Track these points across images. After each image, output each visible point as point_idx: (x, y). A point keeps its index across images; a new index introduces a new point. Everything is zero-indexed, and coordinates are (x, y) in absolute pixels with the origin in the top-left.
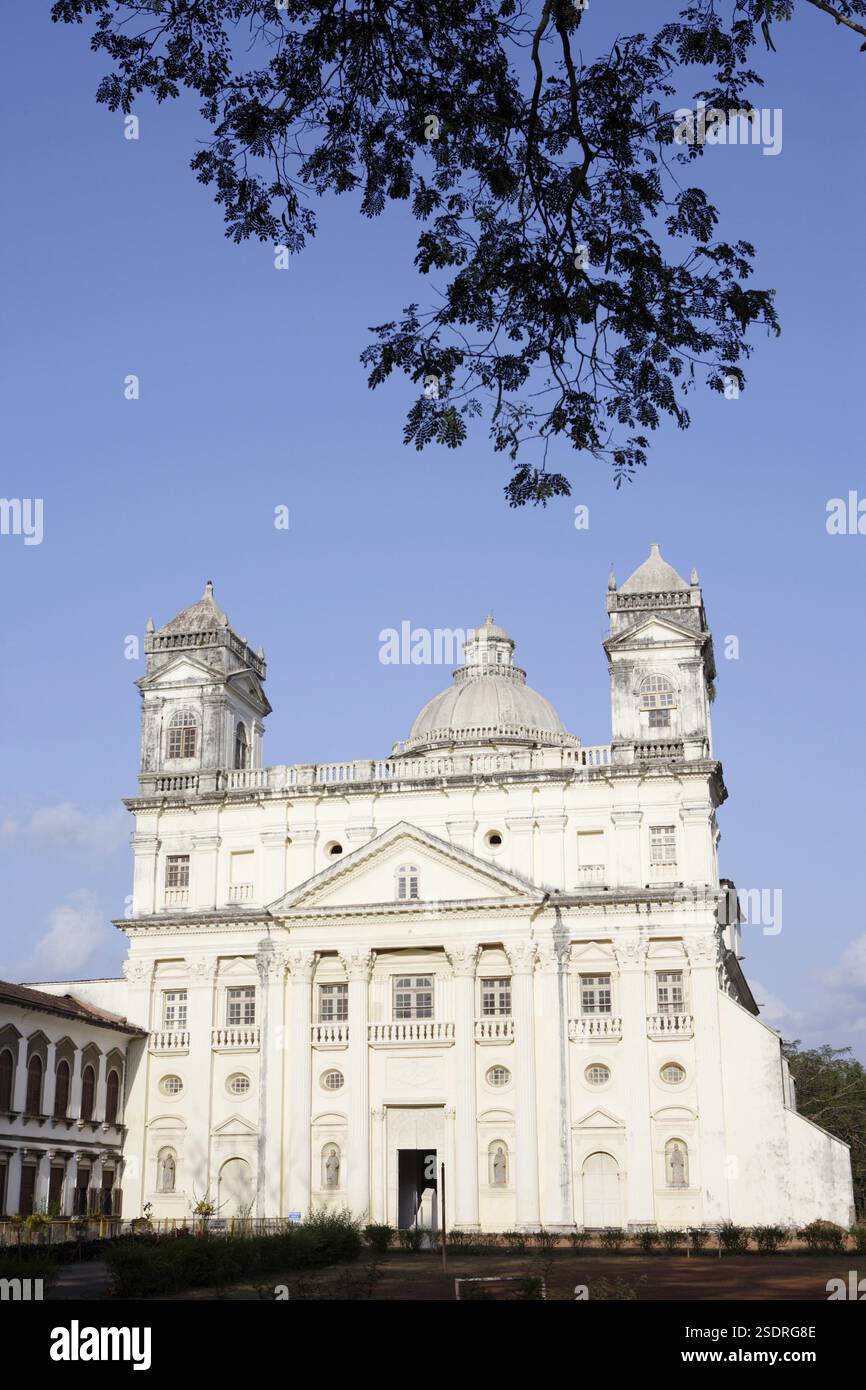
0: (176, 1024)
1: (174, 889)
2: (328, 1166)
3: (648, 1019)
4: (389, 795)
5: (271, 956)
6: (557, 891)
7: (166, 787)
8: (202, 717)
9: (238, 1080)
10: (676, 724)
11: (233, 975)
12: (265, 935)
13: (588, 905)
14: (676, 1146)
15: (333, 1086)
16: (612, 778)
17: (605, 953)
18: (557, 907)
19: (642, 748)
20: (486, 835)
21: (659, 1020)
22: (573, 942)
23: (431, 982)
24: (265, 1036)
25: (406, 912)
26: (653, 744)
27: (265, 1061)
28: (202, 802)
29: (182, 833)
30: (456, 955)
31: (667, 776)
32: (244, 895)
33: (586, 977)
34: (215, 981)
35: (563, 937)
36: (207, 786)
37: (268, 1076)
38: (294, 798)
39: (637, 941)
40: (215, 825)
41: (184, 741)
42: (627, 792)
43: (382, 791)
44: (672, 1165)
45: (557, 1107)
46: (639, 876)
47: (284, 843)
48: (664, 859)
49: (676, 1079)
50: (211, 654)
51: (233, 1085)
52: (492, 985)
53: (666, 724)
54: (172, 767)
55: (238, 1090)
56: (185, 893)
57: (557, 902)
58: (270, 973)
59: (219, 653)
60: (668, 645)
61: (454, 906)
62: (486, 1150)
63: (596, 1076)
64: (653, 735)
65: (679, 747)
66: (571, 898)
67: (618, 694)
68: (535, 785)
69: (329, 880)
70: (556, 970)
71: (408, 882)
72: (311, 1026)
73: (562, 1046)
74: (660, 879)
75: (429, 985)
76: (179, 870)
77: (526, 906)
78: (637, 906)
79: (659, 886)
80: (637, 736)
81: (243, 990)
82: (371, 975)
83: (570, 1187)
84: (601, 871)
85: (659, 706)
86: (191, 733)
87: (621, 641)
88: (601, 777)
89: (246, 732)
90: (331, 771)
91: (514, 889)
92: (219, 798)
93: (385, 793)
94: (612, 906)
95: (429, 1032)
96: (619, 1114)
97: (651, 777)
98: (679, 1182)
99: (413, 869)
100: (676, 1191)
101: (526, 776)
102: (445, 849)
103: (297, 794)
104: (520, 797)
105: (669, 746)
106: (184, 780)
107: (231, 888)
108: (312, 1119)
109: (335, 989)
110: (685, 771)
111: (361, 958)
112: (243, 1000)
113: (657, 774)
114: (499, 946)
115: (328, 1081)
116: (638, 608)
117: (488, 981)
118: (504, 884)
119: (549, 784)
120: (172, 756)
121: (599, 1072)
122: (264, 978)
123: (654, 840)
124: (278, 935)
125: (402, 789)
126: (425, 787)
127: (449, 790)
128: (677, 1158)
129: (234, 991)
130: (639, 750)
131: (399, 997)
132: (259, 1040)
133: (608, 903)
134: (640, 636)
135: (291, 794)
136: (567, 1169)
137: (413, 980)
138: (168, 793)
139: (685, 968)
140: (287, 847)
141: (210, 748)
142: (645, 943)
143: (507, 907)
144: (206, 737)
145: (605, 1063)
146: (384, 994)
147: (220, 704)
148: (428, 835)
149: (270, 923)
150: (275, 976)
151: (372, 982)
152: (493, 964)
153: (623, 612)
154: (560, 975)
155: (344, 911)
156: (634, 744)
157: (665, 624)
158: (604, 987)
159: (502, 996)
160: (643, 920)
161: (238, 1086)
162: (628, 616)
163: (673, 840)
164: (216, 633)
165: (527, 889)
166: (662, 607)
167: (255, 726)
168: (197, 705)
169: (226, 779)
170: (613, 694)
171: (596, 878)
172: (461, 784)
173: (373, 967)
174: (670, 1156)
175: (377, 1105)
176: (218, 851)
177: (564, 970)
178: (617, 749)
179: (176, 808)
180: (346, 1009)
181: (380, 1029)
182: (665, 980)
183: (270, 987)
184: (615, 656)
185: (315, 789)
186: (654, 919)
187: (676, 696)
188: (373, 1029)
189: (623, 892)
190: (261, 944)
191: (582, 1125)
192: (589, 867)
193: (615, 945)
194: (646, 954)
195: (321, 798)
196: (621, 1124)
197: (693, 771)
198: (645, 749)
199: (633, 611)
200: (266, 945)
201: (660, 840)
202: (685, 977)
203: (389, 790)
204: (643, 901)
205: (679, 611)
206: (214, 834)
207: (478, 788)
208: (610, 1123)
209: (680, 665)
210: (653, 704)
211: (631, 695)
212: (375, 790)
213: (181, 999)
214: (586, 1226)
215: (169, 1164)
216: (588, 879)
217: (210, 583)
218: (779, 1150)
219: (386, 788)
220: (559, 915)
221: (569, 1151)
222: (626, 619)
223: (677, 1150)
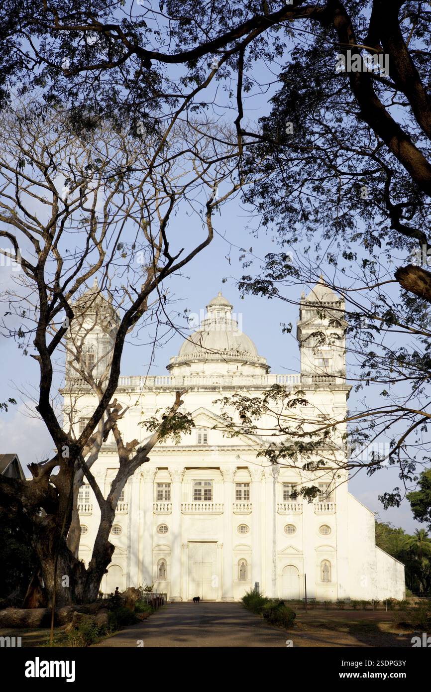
0: (84, 500)
2: (160, 569)
3: (315, 505)
4: (192, 393)
7: (80, 383)
8: (98, 349)
10: (332, 366)
11: (114, 477)
14: (325, 563)
15: (162, 532)
17: (295, 473)
19: (316, 377)
20: (239, 415)
21: (320, 505)
22: (281, 467)
23: (212, 484)
24: (131, 506)
25: (202, 450)
26: (321, 375)
27: (130, 518)
29: (87, 406)
30: (225, 471)
31: (327, 391)
33: (286, 484)
34: (105, 480)
35: (276, 465)
37: (132, 526)
41: (88, 361)
43: (190, 391)
44: (324, 572)
45: (271, 544)
47: (140, 414)
49: (326, 533)
52: (240, 486)
53: (327, 366)
55: (115, 533)
61: (226, 448)
62: (236, 563)
64: (321, 370)
65: (333, 377)
67: (304, 350)
68: (264, 392)
70: (273, 480)
71: (203, 436)
72: (153, 503)
73: (275, 516)
75: (210, 485)
76: (85, 425)
80: (313, 371)
82: (183, 479)
83: (277, 581)
85: (324, 357)
86: (92, 357)
87: (307, 325)
88: (296, 390)
90: (163, 379)
91: (254, 441)
95: (211, 508)
96: (300, 548)
97: (320, 391)
98: (326, 579)
99: (205, 430)
100: (325, 583)
101: (261, 388)
103: (147, 391)
105: (328, 377)
108: (153, 547)
109: (164, 486)
110: (336, 389)
111: (179, 472)
113: (322, 390)
114: (246, 468)
115: (160, 530)
116: (316, 308)
117: (239, 484)
121: (290, 529)
126: (210, 390)
127: (222, 392)
128: (326, 569)
130: (314, 378)
131: (196, 490)
132: (127, 509)
134: (316, 323)
135: (144, 390)
136: (275, 573)
137: (203, 482)
138: (81, 387)
140: (141, 416)
141: (102, 365)
143: (251, 450)
145: (293, 524)
146: (188, 489)
147: (106, 342)
150: (135, 479)
151: (183, 483)
152: (243, 476)
153: (308, 310)
154: (274, 483)
155: (172, 449)
156: (312, 375)
158: (294, 489)
159: (245, 491)
160: (314, 458)
161: (115, 531)
165: (261, 442)
168: (95, 343)
173: (184, 476)
174: (322, 568)
175: (185, 541)
177: (276, 480)
178: (303, 376)
179: (85, 394)
180: (169, 495)
181: (187, 505)
182: (323, 487)
183: (133, 484)
184: (304, 332)
185: (156, 388)
186: (319, 458)
187: (332, 353)
188: (184, 505)
191: (283, 553)
193: (300, 470)
194: (315, 474)
195: (159, 393)
196: (301, 553)
197: (340, 389)
199: (313, 310)
202: (332, 485)
203: (194, 391)
205: (335, 312)
208: (296, 552)
210: (321, 356)
211: (311, 351)
213: (86, 488)
218: (373, 566)
219: (192, 390)
221: (276, 565)
222: (309, 314)
223: (325, 565)
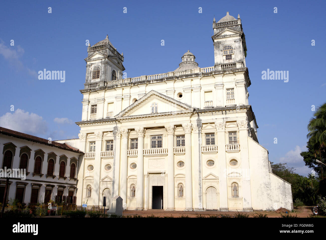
0: (93, 151)
1: (93, 114)
2: (132, 191)
3: (226, 146)
4: (150, 84)
5: (117, 131)
6: (198, 109)
7: (91, 86)
8: (101, 67)
9: (108, 166)
10: (234, 58)
11: (107, 137)
12: (115, 125)
13: (207, 112)
14: (235, 185)
15: (134, 168)
16: (214, 75)
17: (213, 127)
18: (198, 113)
19: (224, 66)
20: (178, 94)
21: (229, 146)
22: (203, 124)
23: (162, 137)
24: (115, 153)
25: (153, 116)
26: (227, 64)
27: (115, 161)
28: (100, 89)
29: (95, 99)
30: (168, 128)
31: (231, 73)
32: (111, 115)
33: (207, 134)
34: (102, 139)
35: (200, 122)
36: (102, 85)
37: (115, 165)
38: (124, 87)
39: (222, 123)
40: (104, 96)
41: (96, 74)
42: (219, 79)
43: (148, 83)
44: (234, 190)
45: (198, 173)
46: (224, 103)
47: (121, 99)
48: (231, 98)
49: (235, 164)
50: (104, 51)
51: (107, 168)
52: (179, 138)
53: (231, 59)
54: (93, 81)
55: (108, 169)
56: (96, 115)
57: (198, 112)
58: (116, 136)
59: (106, 50)
60: (231, 36)
61: (167, 114)
62: (177, 186)
63: (210, 164)
64: (227, 62)
65: (235, 65)
66: (202, 110)
67: (216, 51)
68: (192, 78)
69: (132, 108)
70: (198, 132)
71: (154, 108)
72: (128, 150)
73: (200, 155)
74: (230, 104)
75: (161, 138)
76: (95, 109)
77: (189, 113)
78: (222, 112)
79: (229, 106)
80: (222, 62)
81: (110, 141)
82: (145, 136)
83: (202, 197)
84: (212, 102)
85: (228, 54)
86: (99, 72)
87: (217, 36)
88: (211, 75)
89: (116, 73)
90: (135, 79)
91: (185, 108)
92: (105, 88)
93: (149, 84)
94: (214, 112)
95: (160, 152)
96: (217, 175)
97: (226, 74)
98: (236, 196)
99: (156, 104)
100: (235, 198)
101: (189, 76)
102: (164, 97)
103: (125, 85)
104: (187, 82)
105: (232, 65)
106: (96, 84)
107: (107, 113)
108: (128, 177)
109: (135, 140)
110: (237, 71)
111: (141, 130)
112: (110, 144)
113: (228, 73)
114: (181, 126)
115: (133, 166)
116: (222, 26)
117: (178, 136)
118: (182, 107)
119: (196, 78)
120: (93, 78)
121: (211, 163)
122: (115, 137)
123: (228, 93)
124: (119, 125)
125: (154, 82)
126: (160, 81)
127: (167, 82)
128: (235, 188)
129: (108, 141)
130: (223, 66)
131: (153, 142)
132: (113, 154)
133: (213, 111)
134: (223, 34)
135: (123, 86)
136: (201, 191)
137: (157, 137)
138: (91, 88)
139: (237, 130)
140: (122, 101)
141: (103, 75)
142: (225, 123)
143: (183, 114)
144: (102, 73)
145: (213, 160)
146: (148, 141)
147: (106, 63)
148: (160, 94)
149: (116, 122)
150: (118, 137)
151: (145, 138)
152: (179, 131)
153: (217, 28)
154: (199, 133)
155: (136, 117)
156: (221, 64)
157: (230, 30)
158: (213, 137)
159: (182, 140)
160: (224, 116)
161: (108, 168)
162: (219, 29)
163: (233, 93)
164: (106, 45)
165: (189, 108)
166: (229, 25)
167: (119, 72)
168: (100, 64)
169: (107, 84)
170: (215, 52)
171: (210, 105)
172: (170, 79)
173: (145, 133)
174: (233, 188)
175: (146, 173)
176: (104, 103)
177: (200, 132)
178: (216, 66)
179: (93, 92)
180: (138, 146)
181: (146, 151)
182: (231, 134)
183: (117, 140)
184: (215, 41)
185: (129, 84)
186: (227, 116)
187: (234, 51)
188: (145, 151)
189: (218, 108)
190: (114, 128)
191: (205, 179)
192: (208, 101)
193: (216, 124)
194: (225, 126)
195: (132, 87)
196: (217, 178)
197: (239, 71)
198: (225, 66)
199: (221, 28)
200: (116, 128)
201: (229, 93)
202: (237, 133)
203: (150, 83)
204: (224, 110)
205: (234, 26)
206: (103, 98)
207: (175, 81)
208: (214, 178)
209: (235, 41)
210: (227, 53)
211: (220, 52)
212: (146, 83)
213: (94, 144)
214: (207, 209)
215: (89, 190)
216: (208, 105)
217: (107, 35)
218: (268, 186)
219: (149, 82)
220: (198, 116)
221: (202, 186)
222: (218, 30)
223: (235, 186)
